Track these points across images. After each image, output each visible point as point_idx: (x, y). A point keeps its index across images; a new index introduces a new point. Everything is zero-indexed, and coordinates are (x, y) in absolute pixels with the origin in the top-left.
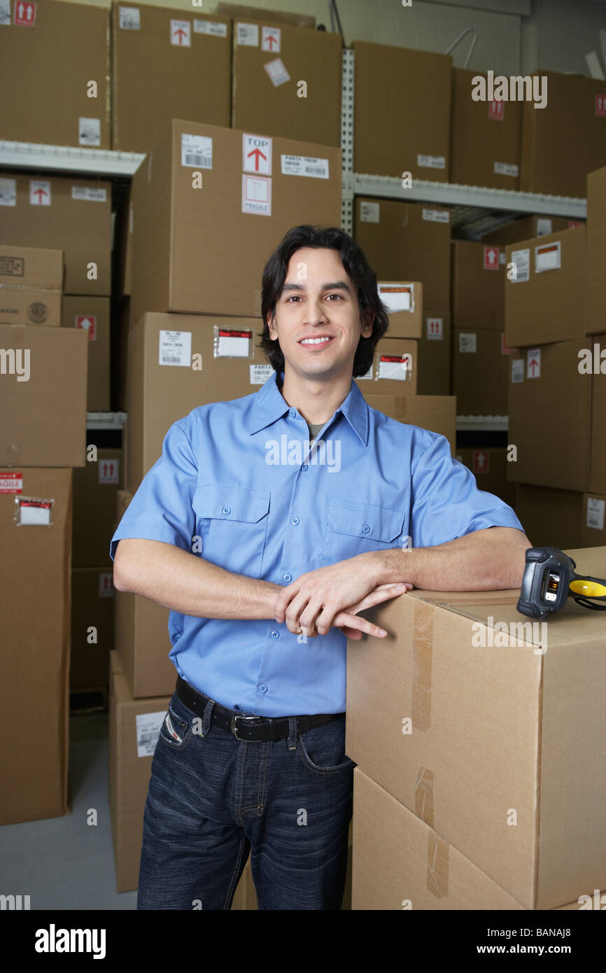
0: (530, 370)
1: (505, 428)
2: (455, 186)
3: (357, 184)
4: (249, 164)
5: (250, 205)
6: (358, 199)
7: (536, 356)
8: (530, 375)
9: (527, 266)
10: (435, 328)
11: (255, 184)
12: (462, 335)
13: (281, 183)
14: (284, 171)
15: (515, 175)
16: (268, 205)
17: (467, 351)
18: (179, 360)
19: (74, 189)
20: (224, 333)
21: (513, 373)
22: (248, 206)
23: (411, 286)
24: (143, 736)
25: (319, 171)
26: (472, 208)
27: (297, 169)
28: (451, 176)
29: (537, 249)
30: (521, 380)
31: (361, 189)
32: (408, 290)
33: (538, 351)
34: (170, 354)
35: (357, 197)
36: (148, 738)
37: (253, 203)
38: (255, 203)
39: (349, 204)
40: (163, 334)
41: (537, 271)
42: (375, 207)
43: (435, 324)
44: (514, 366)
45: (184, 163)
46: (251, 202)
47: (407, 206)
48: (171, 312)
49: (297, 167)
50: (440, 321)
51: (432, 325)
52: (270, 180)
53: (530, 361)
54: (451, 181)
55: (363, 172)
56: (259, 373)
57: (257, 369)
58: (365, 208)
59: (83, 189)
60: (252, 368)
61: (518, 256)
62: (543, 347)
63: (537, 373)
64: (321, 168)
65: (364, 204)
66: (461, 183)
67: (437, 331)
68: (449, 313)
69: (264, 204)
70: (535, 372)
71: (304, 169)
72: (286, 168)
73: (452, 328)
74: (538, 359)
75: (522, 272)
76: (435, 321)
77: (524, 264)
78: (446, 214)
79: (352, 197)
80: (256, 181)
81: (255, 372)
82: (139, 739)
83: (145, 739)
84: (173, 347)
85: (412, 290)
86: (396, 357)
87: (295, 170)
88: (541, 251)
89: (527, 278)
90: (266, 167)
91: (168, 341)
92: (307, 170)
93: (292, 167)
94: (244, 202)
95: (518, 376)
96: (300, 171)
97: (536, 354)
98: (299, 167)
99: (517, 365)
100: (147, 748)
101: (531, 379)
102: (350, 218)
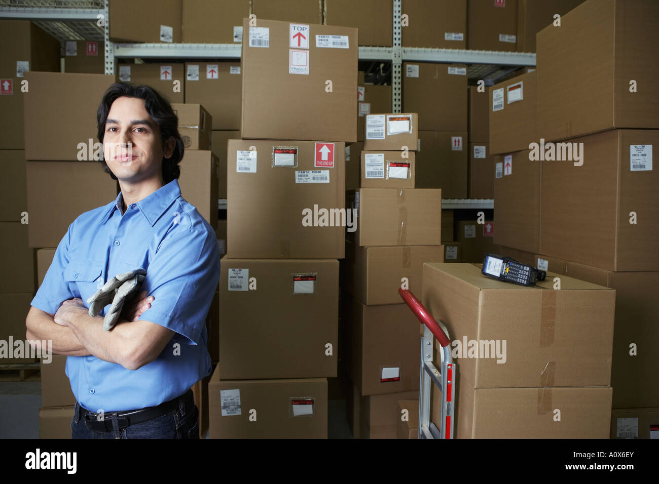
0: (506, 170)
1: (492, 207)
2: (470, 51)
3: (403, 53)
4: (294, 42)
5: (295, 68)
6: (405, 63)
7: (509, 160)
8: (506, 173)
9: (502, 100)
10: (457, 143)
11: (297, 55)
12: (475, 147)
13: (315, 53)
14: (318, 46)
15: (514, 42)
16: (307, 68)
17: (479, 157)
18: (249, 169)
19: (231, 68)
20: (277, 151)
21: (497, 172)
22: (293, 69)
23: (410, 116)
24: (224, 403)
25: (342, 44)
26: (487, 64)
27: (327, 43)
28: (468, 45)
29: (508, 87)
30: (501, 177)
31: (406, 57)
32: (408, 119)
33: (511, 156)
34: (243, 165)
35: (404, 62)
36: (228, 405)
37: (296, 67)
38: (298, 67)
39: (399, 67)
40: (239, 153)
41: (508, 103)
42: (416, 67)
43: (457, 140)
44: (497, 167)
45: (251, 45)
46: (294, 66)
47: (437, 66)
48: (244, 139)
49: (326, 42)
50: (460, 138)
51: (455, 141)
52: (308, 52)
53: (506, 164)
54: (467, 48)
55: (408, 46)
56: (301, 176)
57: (300, 174)
58: (409, 68)
59: (236, 68)
60: (297, 173)
61: (497, 93)
62: (514, 153)
63: (510, 172)
64: (343, 42)
65: (408, 66)
66: (475, 49)
67: (459, 145)
68: (467, 133)
69: (304, 67)
70: (509, 171)
71: (332, 43)
72: (319, 43)
73: (469, 142)
74: (510, 162)
75: (499, 104)
76: (457, 138)
77: (500, 98)
78: (464, 70)
79: (401, 62)
80: (298, 53)
81: (299, 176)
82: (222, 405)
83: (226, 405)
84: (245, 161)
85: (411, 118)
86: (400, 164)
87: (325, 44)
88: (511, 89)
89: (503, 108)
90: (305, 43)
91: (243, 157)
92: (334, 43)
93: (323, 42)
94: (291, 66)
95: (499, 174)
96: (329, 44)
97: (509, 159)
98: (328, 42)
99: (499, 166)
100: (227, 411)
101: (506, 176)
102: (400, 75)
